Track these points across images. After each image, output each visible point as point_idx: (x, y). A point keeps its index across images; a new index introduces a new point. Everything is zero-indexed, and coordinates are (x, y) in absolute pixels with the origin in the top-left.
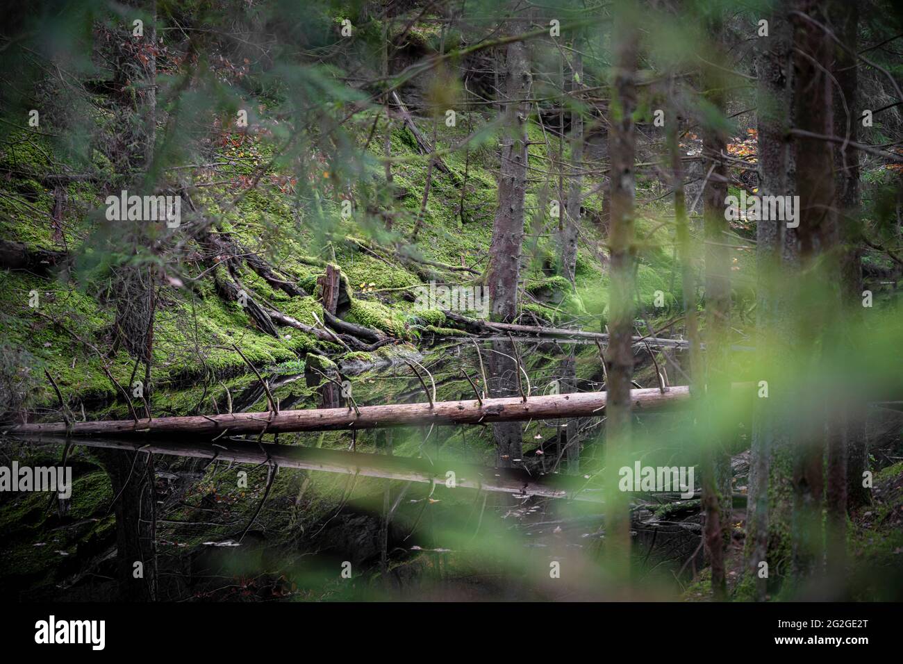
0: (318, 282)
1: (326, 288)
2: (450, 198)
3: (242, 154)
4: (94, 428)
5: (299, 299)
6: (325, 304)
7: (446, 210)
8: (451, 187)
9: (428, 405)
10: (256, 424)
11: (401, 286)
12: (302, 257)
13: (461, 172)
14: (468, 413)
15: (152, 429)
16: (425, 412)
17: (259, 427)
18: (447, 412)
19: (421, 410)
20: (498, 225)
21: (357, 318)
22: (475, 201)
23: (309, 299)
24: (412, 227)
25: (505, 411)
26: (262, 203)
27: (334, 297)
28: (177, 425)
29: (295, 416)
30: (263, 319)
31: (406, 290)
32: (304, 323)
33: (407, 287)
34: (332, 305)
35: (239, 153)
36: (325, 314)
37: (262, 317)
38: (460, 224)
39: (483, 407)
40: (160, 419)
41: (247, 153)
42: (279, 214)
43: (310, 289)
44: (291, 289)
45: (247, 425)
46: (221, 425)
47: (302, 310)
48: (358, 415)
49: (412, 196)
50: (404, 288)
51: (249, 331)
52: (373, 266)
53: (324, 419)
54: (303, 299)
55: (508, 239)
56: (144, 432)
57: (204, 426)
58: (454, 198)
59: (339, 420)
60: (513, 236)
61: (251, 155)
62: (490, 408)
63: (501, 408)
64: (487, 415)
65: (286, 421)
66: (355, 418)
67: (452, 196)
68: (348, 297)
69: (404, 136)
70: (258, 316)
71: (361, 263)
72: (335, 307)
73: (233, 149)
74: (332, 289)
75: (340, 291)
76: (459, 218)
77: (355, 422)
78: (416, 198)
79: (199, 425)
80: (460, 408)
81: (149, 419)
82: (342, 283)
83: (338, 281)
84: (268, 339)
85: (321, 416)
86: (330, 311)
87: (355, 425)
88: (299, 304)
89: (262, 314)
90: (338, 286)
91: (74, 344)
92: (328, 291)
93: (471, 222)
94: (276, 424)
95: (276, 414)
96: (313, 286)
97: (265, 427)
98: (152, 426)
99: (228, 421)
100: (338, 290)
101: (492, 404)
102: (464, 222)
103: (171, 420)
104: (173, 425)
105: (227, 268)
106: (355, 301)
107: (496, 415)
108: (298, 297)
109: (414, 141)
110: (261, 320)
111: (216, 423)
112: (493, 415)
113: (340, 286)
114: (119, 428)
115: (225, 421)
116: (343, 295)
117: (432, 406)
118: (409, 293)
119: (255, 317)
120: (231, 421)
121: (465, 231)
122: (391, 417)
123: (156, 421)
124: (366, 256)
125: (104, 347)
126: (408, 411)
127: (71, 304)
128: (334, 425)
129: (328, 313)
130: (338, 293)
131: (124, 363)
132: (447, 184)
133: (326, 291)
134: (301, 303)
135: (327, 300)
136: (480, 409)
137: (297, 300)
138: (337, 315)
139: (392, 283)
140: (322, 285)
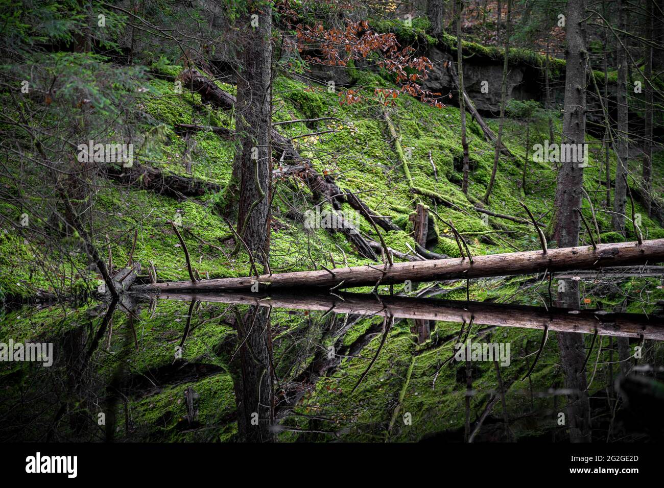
0: (410, 220)
1: (417, 224)
2: (513, 175)
3: (341, 127)
4: (218, 284)
5: (394, 233)
6: (416, 239)
7: (511, 183)
8: (514, 167)
9: (542, 251)
10: (372, 275)
11: (479, 231)
12: (394, 206)
13: (521, 156)
14: (582, 258)
15: (272, 282)
16: (538, 258)
17: (374, 277)
18: (561, 257)
19: (533, 257)
20: (561, 183)
21: (444, 252)
22: (534, 178)
23: (401, 233)
24: (484, 192)
25: (620, 254)
26: (359, 165)
27: (423, 232)
28: (296, 278)
29: (409, 266)
30: (364, 246)
31: (483, 234)
32: (399, 251)
33: (485, 232)
34: (422, 240)
35: (338, 126)
36: (416, 246)
37: (362, 244)
38: (523, 195)
39: (597, 251)
40: (280, 274)
41: (345, 126)
42: (372, 173)
43: (403, 226)
44: (387, 225)
45: (363, 277)
46: (338, 277)
47: (397, 242)
48: (472, 262)
49: (483, 167)
50: (482, 233)
51: (351, 256)
52: (454, 216)
53: (439, 268)
54: (397, 233)
55: (570, 194)
56: (265, 285)
57: (322, 278)
58: (517, 174)
59: (453, 268)
60: (575, 191)
61: (349, 127)
62: (604, 252)
63: (615, 251)
64: (602, 258)
65: (401, 271)
66: (469, 266)
67: (515, 173)
68: (436, 234)
69: (472, 127)
70: (360, 243)
71: (444, 214)
72: (425, 241)
73: (334, 123)
74: (422, 225)
75: (429, 228)
76: (522, 190)
77: (469, 270)
78: (486, 170)
79: (317, 278)
80: (574, 253)
81: (269, 275)
82: (431, 221)
83: (427, 218)
84: (367, 261)
85: (435, 265)
86: (421, 245)
87: (469, 273)
88: (394, 236)
89: (363, 241)
90: (427, 223)
91: (201, 247)
92: (419, 227)
93: (532, 194)
94: (391, 274)
95: (391, 264)
96: (405, 224)
97: (381, 278)
98: (273, 280)
99: (345, 273)
100: (427, 226)
101: (607, 248)
102: (526, 194)
103: (291, 275)
104: (293, 279)
105: (332, 205)
106: (441, 238)
107: (610, 258)
108: (393, 231)
109: (481, 132)
110: (361, 247)
111: (334, 275)
112: (608, 258)
113: (429, 224)
114: (242, 283)
115: (342, 273)
116: (431, 231)
117: (545, 252)
118: (486, 236)
119: (357, 245)
120: (347, 273)
121: (528, 200)
122: (504, 264)
123: (276, 276)
124: (448, 209)
125: (228, 250)
126: (521, 257)
127: (198, 218)
128: (447, 273)
129: (419, 246)
130: (427, 229)
131: (245, 262)
132: (510, 164)
133: (416, 227)
134: (396, 236)
135: (418, 235)
136: (594, 253)
137: (392, 234)
138: (427, 248)
139: (471, 229)
140: (414, 221)
